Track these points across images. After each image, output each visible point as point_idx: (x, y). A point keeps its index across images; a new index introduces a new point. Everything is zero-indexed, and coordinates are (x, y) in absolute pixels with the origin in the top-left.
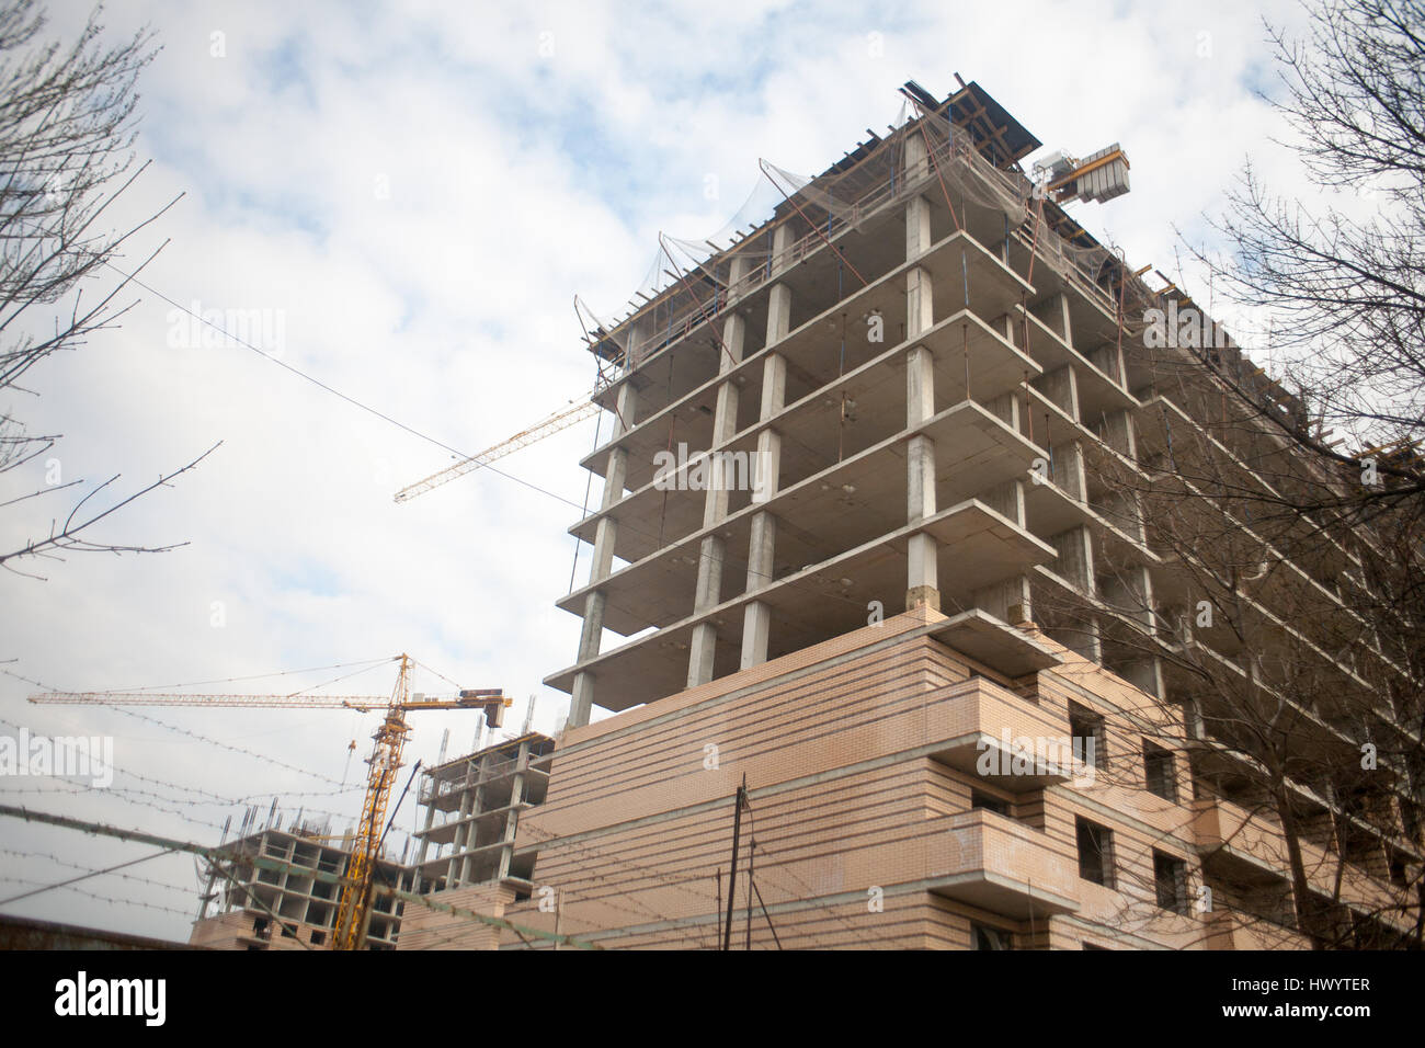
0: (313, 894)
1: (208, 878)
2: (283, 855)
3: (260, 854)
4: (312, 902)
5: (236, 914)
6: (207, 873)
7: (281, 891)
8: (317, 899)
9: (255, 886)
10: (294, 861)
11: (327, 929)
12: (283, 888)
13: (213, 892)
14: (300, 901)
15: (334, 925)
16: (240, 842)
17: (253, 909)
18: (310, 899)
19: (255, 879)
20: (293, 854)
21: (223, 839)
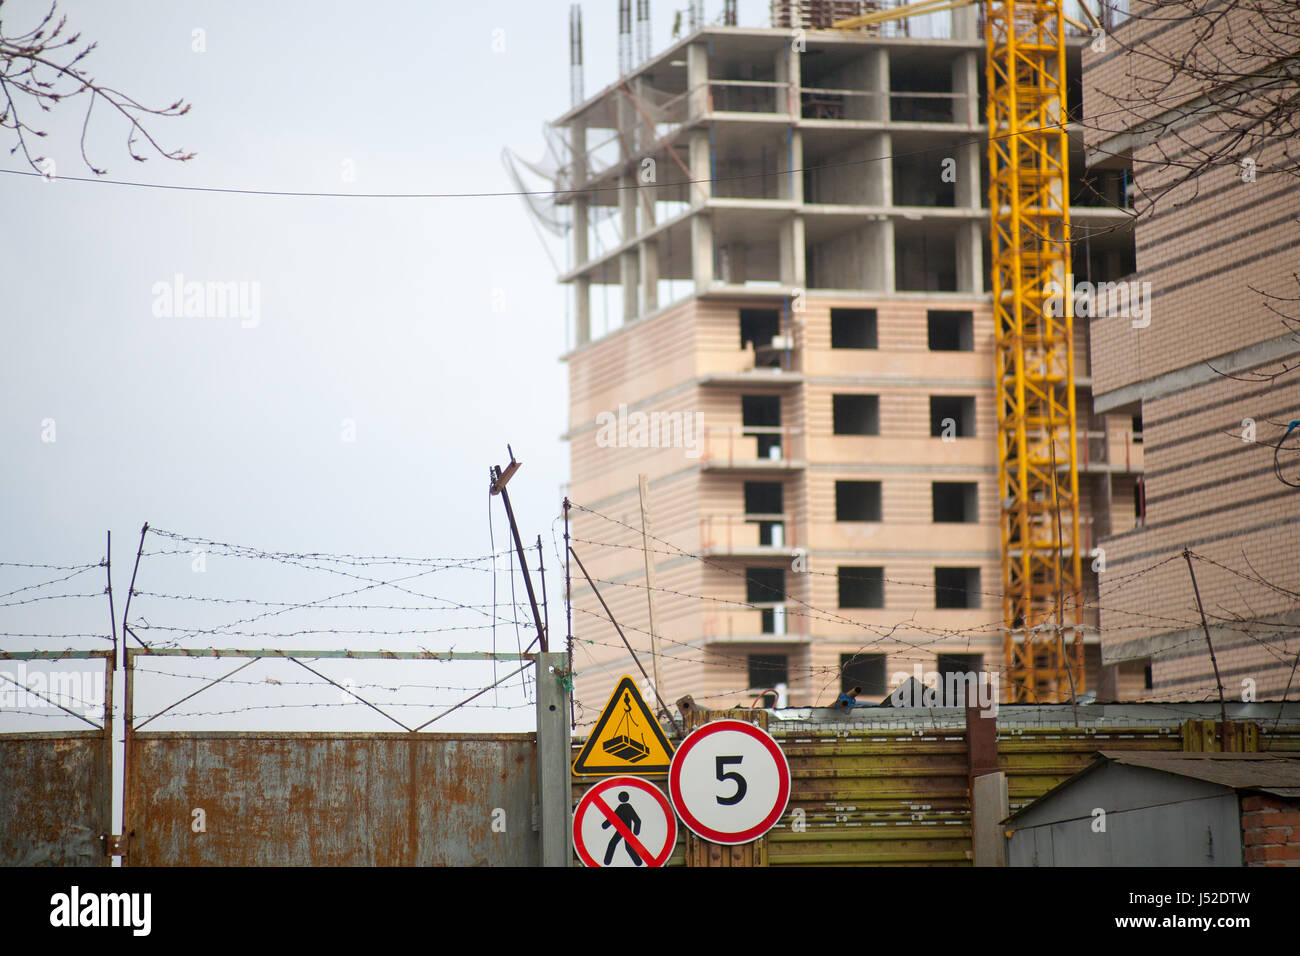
0: (899, 199)
1: (566, 213)
2: (766, 100)
3: (693, 113)
4: (902, 227)
5: (675, 310)
6: (560, 202)
7: (793, 215)
8: (913, 213)
9: (706, 215)
10: (807, 113)
11: (968, 298)
12: (796, 202)
13: (597, 252)
14: (863, 229)
15: (988, 286)
16: (625, 86)
17: (722, 287)
18: (891, 217)
19: (702, 194)
20: (796, 89)
21: (577, 87)
